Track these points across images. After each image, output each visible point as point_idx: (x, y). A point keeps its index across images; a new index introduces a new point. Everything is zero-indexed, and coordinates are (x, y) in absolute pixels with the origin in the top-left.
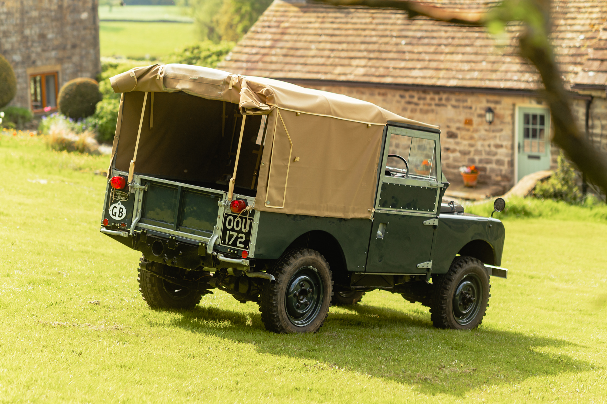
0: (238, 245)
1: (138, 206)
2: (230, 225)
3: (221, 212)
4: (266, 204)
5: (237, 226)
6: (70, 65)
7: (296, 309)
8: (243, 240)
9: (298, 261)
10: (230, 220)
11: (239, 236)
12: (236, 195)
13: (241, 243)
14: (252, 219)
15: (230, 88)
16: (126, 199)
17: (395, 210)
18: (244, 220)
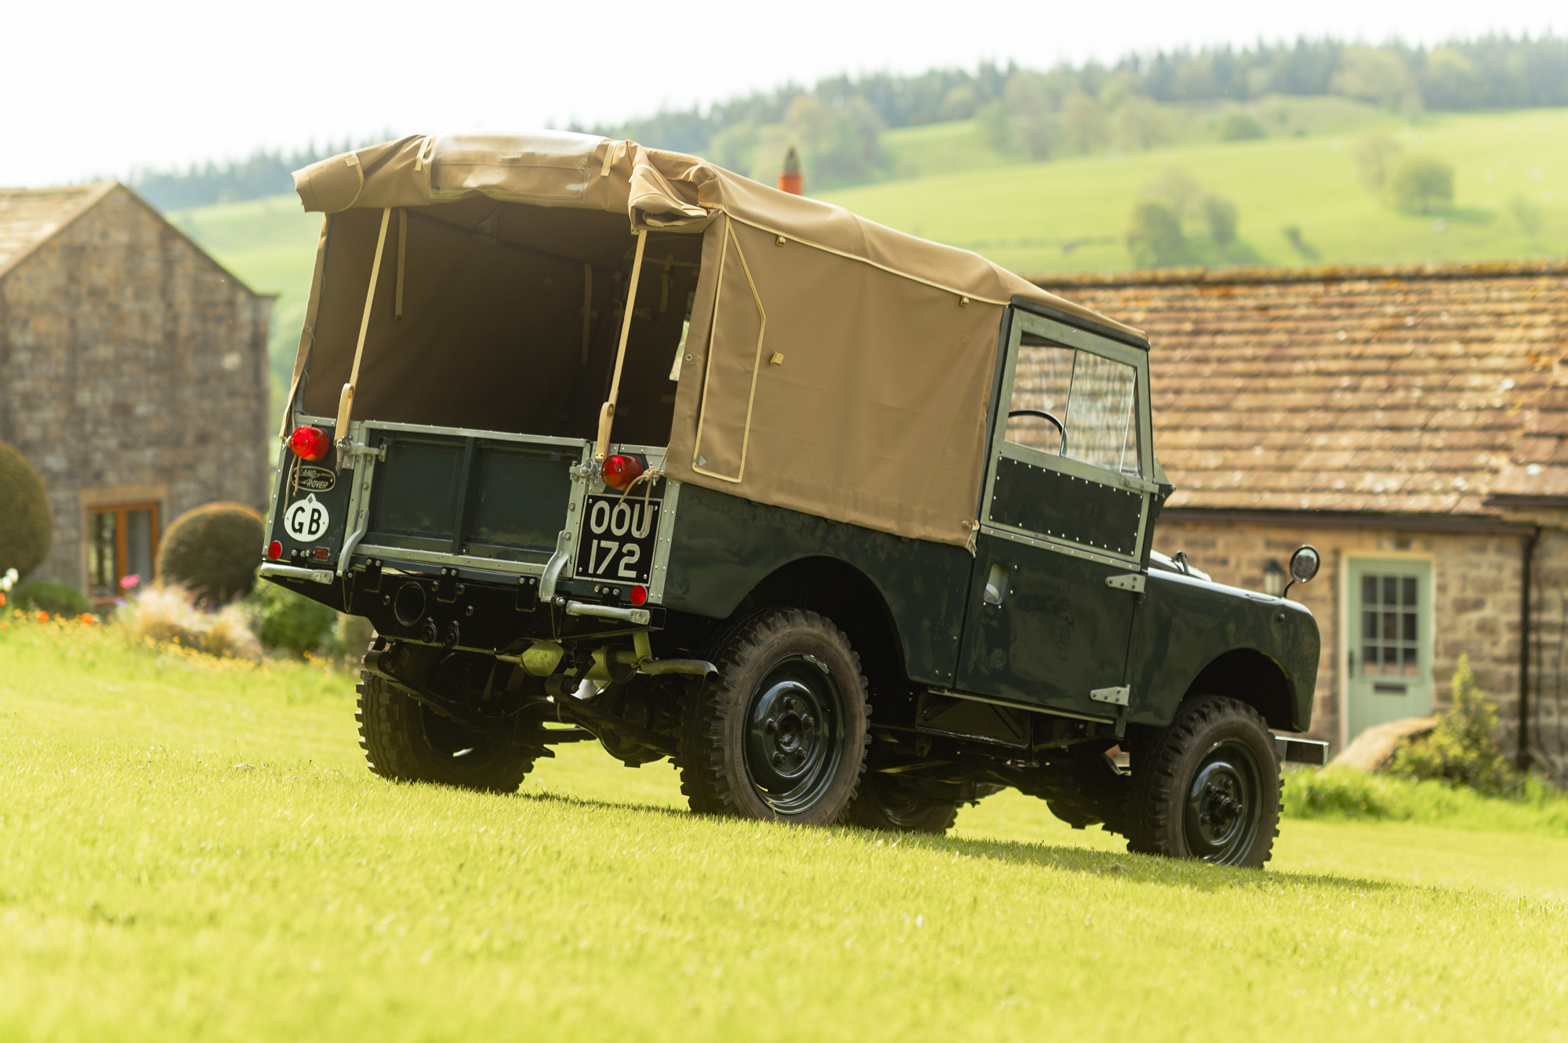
0: (622, 572)
1: (360, 500)
2: (599, 523)
3: (577, 495)
4: (694, 464)
5: (620, 525)
6: (192, 486)
7: (772, 767)
8: (634, 559)
9: (779, 635)
10: (601, 511)
11: (625, 550)
12: (616, 447)
13: (628, 567)
14: (658, 504)
15: (605, 172)
16: (330, 485)
17: (1033, 534)
18: (637, 507)
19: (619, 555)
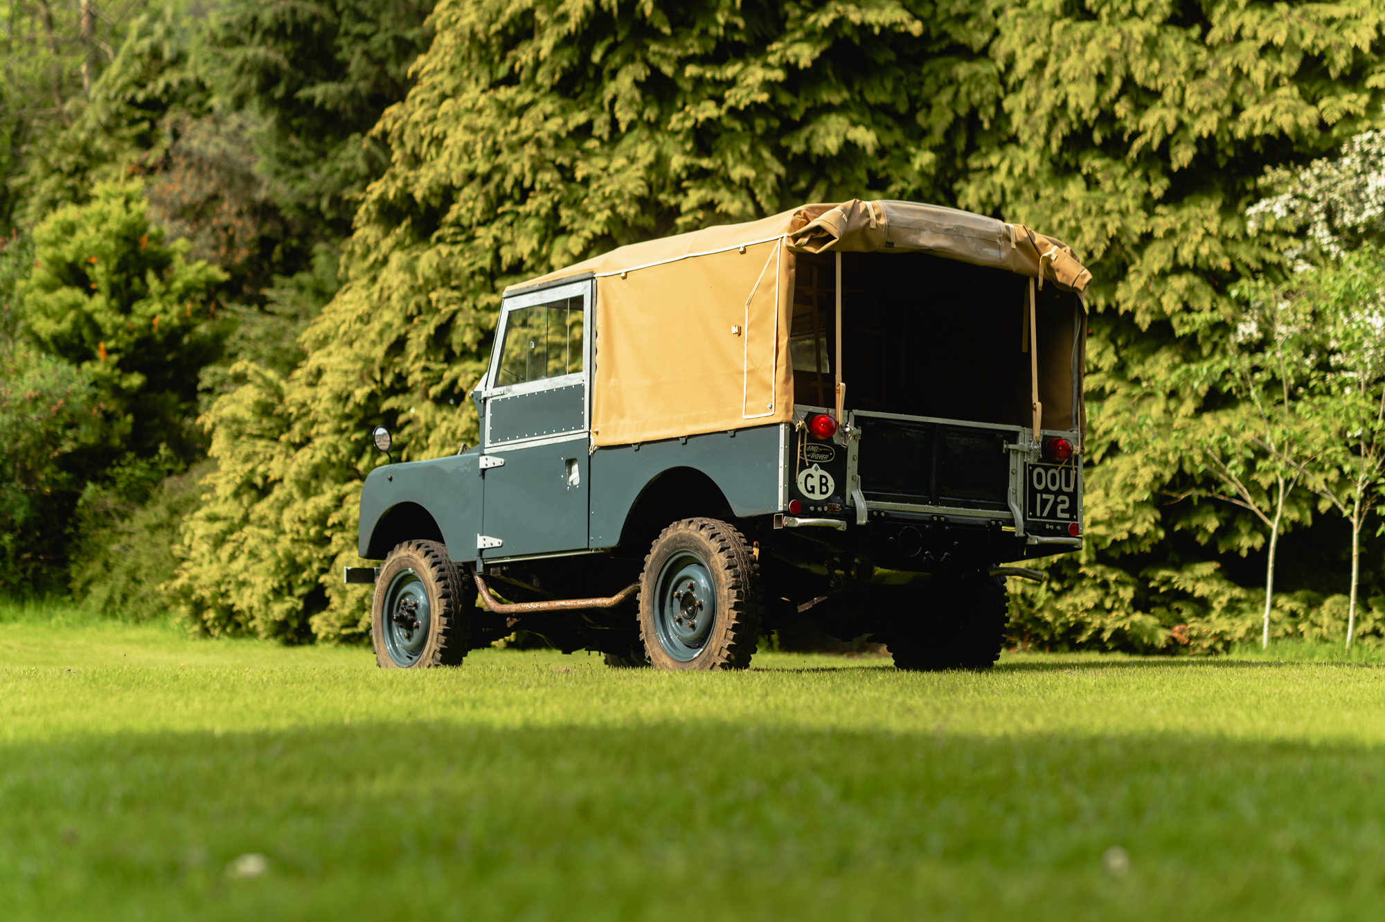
0: (1060, 515)
1: (853, 468)
2: (1040, 482)
3: (1017, 463)
5: (1053, 483)
8: (1067, 506)
10: (1039, 475)
11: (1059, 499)
13: (1063, 511)
14: (1076, 469)
15: (1014, 246)
16: (831, 457)
18: (1063, 471)
19: (1056, 504)
